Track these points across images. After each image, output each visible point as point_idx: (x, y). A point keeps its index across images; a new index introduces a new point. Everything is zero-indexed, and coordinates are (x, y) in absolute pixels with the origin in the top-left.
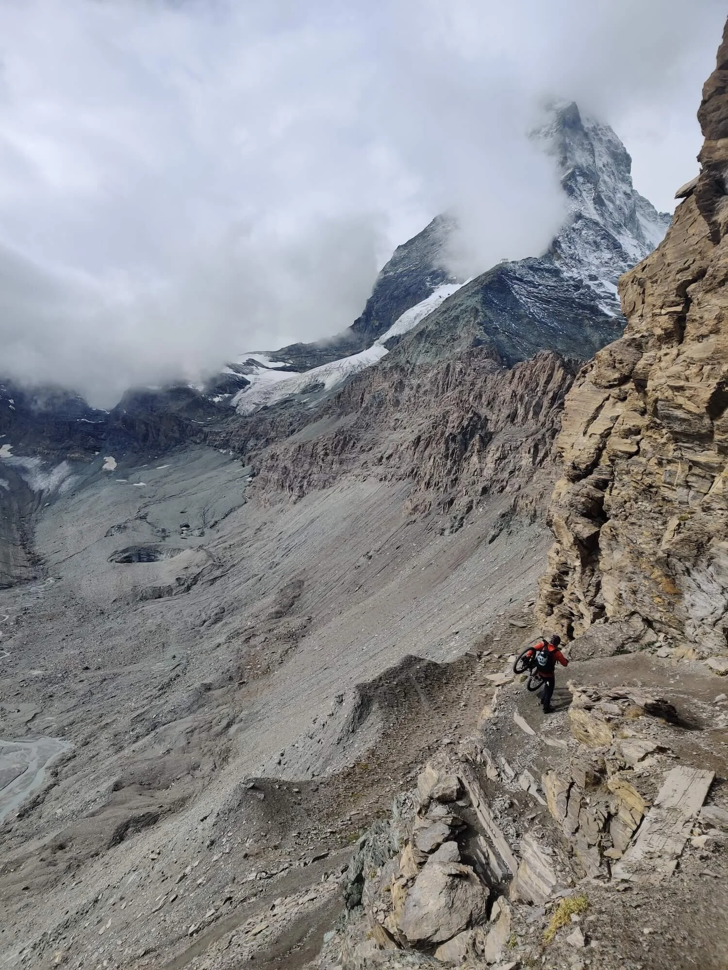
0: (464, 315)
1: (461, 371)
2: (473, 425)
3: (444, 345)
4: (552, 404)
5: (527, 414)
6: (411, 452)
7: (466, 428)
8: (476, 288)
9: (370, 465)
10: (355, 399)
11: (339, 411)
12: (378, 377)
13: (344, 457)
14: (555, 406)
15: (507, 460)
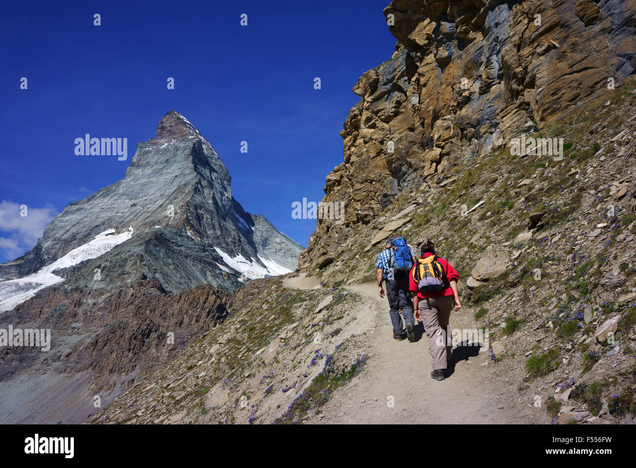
0: (132, 258)
1: (132, 295)
2: (150, 329)
3: (116, 277)
4: (208, 315)
5: (190, 321)
6: (90, 351)
7: (145, 331)
8: (140, 242)
9: (50, 362)
10: (34, 311)
11: (17, 320)
12: (59, 296)
13: (24, 356)
14: (210, 317)
15: (177, 350)
